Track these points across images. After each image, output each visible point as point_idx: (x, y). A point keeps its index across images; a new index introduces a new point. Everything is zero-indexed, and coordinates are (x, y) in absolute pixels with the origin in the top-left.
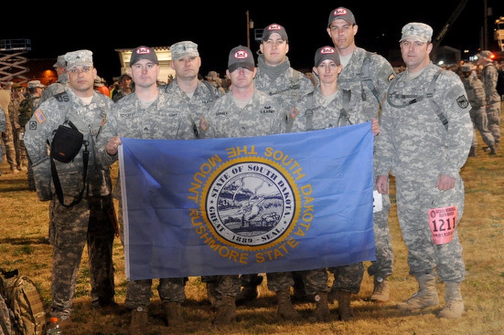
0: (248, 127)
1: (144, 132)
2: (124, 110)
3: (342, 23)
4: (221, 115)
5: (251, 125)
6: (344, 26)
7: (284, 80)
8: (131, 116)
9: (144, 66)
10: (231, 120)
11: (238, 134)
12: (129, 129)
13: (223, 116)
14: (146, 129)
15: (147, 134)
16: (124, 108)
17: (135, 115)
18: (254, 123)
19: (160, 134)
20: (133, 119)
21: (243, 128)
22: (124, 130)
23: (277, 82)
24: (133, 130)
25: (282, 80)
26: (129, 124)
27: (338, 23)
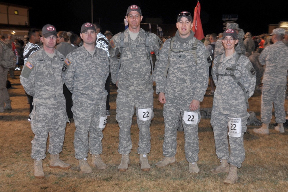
0: (56, 68)
1: (93, 68)
2: (80, 56)
3: (135, 13)
4: (42, 61)
5: (57, 67)
6: (136, 15)
7: (187, 45)
8: (84, 60)
9: (89, 33)
10: (48, 64)
11: (51, 71)
12: (84, 67)
13: (43, 61)
14: (93, 67)
15: (94, 69)
16: (80, 55)
17: (87, 59)
18: (58, 66)
19: (100, 69)
20: (85, 61)
21: (54, 69)
22: (81, 68)
23: (184, 45)
24: (86, 67)
25: (186, 45)
26: (84, 64)
27: (133, 13)
